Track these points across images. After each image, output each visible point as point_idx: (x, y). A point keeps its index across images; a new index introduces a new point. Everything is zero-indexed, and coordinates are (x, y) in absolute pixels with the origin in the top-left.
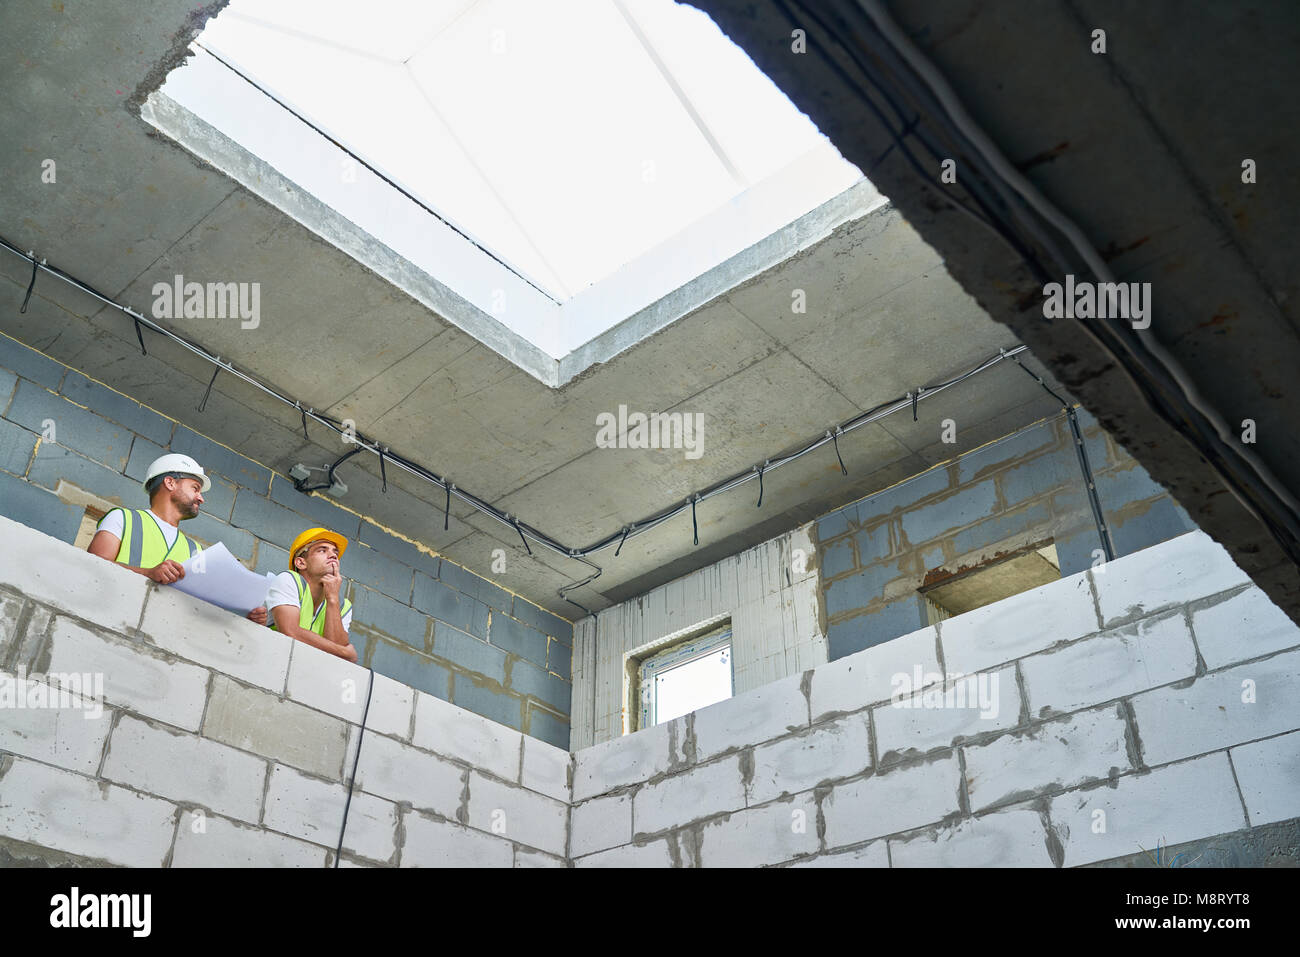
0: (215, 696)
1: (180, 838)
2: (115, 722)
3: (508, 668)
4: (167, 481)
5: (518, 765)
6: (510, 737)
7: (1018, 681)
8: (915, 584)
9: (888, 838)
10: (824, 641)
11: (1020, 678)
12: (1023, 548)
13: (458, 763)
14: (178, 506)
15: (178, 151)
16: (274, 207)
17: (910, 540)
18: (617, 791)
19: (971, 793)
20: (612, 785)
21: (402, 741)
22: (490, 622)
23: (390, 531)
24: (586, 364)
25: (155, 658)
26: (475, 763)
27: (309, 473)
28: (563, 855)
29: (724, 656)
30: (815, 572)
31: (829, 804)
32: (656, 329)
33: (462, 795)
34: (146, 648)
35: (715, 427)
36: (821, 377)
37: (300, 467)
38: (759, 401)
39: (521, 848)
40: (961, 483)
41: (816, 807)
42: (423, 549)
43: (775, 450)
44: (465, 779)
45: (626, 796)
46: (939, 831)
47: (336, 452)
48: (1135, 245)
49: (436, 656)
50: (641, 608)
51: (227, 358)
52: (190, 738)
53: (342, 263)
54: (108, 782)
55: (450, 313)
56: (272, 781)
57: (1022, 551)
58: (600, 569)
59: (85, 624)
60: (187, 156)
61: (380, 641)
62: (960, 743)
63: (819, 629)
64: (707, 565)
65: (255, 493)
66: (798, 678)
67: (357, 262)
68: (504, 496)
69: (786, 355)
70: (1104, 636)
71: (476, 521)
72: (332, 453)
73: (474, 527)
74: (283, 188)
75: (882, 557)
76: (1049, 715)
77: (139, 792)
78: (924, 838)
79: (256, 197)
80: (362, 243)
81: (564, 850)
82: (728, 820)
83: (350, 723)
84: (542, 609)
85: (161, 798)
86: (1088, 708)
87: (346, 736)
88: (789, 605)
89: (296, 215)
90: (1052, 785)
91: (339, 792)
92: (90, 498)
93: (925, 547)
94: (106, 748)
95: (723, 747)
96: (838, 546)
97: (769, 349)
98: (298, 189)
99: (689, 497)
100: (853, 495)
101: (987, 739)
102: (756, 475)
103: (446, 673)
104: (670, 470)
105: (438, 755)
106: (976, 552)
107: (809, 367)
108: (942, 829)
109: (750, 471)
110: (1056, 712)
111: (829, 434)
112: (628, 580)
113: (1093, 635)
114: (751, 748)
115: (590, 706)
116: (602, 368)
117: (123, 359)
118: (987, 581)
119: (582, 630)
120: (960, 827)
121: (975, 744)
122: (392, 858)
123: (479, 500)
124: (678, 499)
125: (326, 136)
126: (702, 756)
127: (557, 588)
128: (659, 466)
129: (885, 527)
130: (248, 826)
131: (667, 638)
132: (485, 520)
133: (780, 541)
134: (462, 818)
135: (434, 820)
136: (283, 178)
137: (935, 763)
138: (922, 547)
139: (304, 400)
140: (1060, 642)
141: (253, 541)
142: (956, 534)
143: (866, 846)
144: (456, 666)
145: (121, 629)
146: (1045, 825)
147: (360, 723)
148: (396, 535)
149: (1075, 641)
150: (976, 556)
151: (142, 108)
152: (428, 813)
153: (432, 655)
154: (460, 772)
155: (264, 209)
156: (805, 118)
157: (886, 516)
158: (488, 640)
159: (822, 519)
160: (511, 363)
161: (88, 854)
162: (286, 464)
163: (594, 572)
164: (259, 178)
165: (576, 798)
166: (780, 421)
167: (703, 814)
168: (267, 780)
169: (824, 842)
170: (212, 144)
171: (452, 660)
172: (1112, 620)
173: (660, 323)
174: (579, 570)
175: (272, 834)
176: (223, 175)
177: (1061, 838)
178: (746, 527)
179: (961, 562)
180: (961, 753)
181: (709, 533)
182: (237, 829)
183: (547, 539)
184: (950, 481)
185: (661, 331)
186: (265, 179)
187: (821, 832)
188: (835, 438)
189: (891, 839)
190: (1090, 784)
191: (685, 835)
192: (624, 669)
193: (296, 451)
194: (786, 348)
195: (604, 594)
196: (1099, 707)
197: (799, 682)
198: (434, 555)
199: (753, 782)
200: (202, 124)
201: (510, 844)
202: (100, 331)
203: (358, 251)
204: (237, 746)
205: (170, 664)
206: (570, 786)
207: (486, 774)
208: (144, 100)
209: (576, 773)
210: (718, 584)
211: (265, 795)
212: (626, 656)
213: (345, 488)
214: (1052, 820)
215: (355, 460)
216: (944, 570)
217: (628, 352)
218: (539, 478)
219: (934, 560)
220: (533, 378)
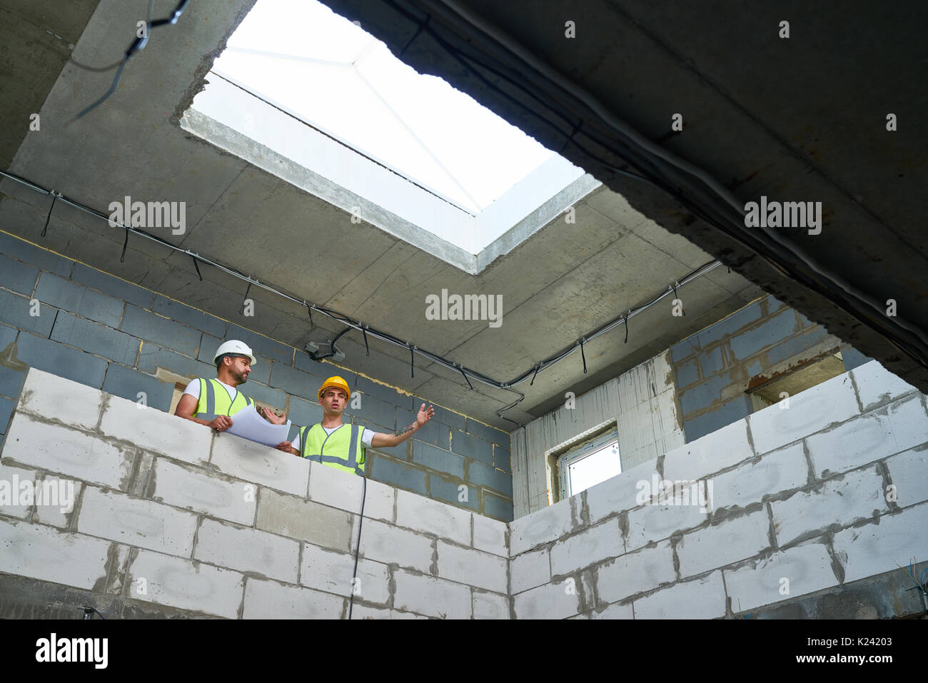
0: (262, 502)
1: (248, 596)
2: (200, 523)
3: (466, 467)
4: (225, 360)
5: (470, 535)
6: (464, 515)
7: (805, 453)
8: (742, 388)
9: (722, 569)
10: (682, 433)
11: (807, 451)
12: (817, 356)
13: (428, 535)
14: (233, 376)
15: (206, 146)
16: (272, 175)
17: (737, 357)
18: (539, 548)
19: (778, 534)
20: (535, 544)
21: (389, 523)
22: (451, 438)
23: (377, 381)
24: (495, 256)
25: (221, 480)
26: (440, 535)
27: (318, 347)
28: (506, 593)
29: (615, 448)
30: (672, 385)
31: (681, 547)
32: (539, 228)
33: (433, 556)
34: (215, 474)
35: (589, 290)
36: (659, 249)
37: (312, 344)
38: (618, 270)
39: (476, 590)
40: (770, 313)
41: (672, 550)
42: (400, 391)
43: (634, 302)
44: (434, 546)
45: (545, 551)
46: (757, 562)
47: (334, 331)
48: (749, 179)
49: (416, 464)
50: (555, 419)
51: (255, 277)
52: (248, 530)
53: (321, 206)
54: (199, 562)
55: (397, 232)
56: (304, 555)
57: (817, 358)
58: (523, 395)
59: (175, 461)
60: (213, 149)
61: (376, 456)
62: (768, 499)
63: (677, 425)
64: (597, 386)
65: (285, 364)
66: (654, 462)
67: (331, 205)
68: (450, 351)
69: (632, 237)
70: (864, 417)
71: (435, 369)
72: (332, 333)
73: (433, 374)
74: (278, 161)
75: (718, 370)
76: (829, 476)
77: (218, 567)
78: (747, 567)
79: (260, 169)
80: (333, 191)
81: (506, 589)
82: (613, 563)
83: (352, 513)
84: (487, 425)
85: (233, 570)
86: (856, 469)
87: (351, 522)
88: (656, 409)
89: (287, 178)
90: (833, 525)
91: (348, 559)
92: (178, 378)
93: (747, 361)
94: (195, 540)
95: (607, 513)
96: (687, 365)
97: (620, 234)
98: (287, 160)
99: (578, 340)
100: (695, 329)
101: (786, 495)
102: (623, 321)
103: (424, 475)
104: (562, 323)
105: (413, 531)
106: (783, 363)
107: (650, 243)
108: (759, 560)
109: (618, 319)
110: (833, 473)
111: (670, 287)
112: (543, 400)
113: (856, 417)
114: (625, 512)
115: (525, 490)
116: (505, 258)
117: (189, 284)
118: (801, 380)
119: (516, 437)
120: (771, 558)
121: (779, 499)
122: (388, 601)
123: (435, 356)
124: (570, 342)
125: (303, 122)
126: (594, 520)
127: (496, 410)
128: (554, 321)
129: (718, 349)
130: (291, 585)
131: (574, 439)
132: (440, 368)
133: (646, 365)
134: (434, 572)
135: (415, 574)
136: (276, 154)
137: (752, 514)
138: (745, 361)
139: (309, 299)
140: (833, 423)
141: (285, 396)
142: (768, 351)
143: (708, 575)
144: (429, 469)
145: (198, 463)
146: (830, 553)
147: (360, 513)
148: (381, 383)
149: (843, 422)
150: (785, 364)
151: (181, 121)
152: (411, 570)
153: (413, 463)
154: (430, 541)
155: (266, 177)
156: (516, 128)
157: (719, 341)
158: (451, 450)
159: (674, 347)
160: (442, 261)
161: (190, 608)
162: (302, 343)
163: (519, 397)
164: (261, 157)
165: (513, 554)
166: (634, 282)
167: (596, 559)
168: (300, 554)
169: (679, 574)
170: (228, 138)
171: (427, 465)
172: (869, 405)
173: (541, 224)
174: (508, 397)
175: (307, 590)
176: (237, 158)
177: (842, 562)
178: (621, 357)
179: (774, 370)
180: (769, 507)
181: (594, 364)
182: (284, 587)
183: (484, 378)
184: (762, 313)
185: (543, 229)
186: (265, 157)
187: (677, 567)
188: (675, 290)
189: (724, 569)
190: (860, 523)
191: (586, 574)
192: (547, 463)
193: (308, 334)
194: (631, 231)
195: (528, 412)
196: (863, 468)
197: (655, 464)
198: (408, 395)
199: (629, 535)
200: (220, 126)
201: (469, 587)
202: (172, 267)
203: (331, 197)
204: (279, 533)
205: (232, 483)
206: (508, 546)
207: (448, 541)
208: (182, 115)
209: (511, 537)
210: (606, 399)
211: (300, 565)
212: (547, 453)
213: (343, 355)
214: (834, 549)
215: (347, 336)
216: (762, 376)
217: (521, 246)
218: (472, 337)
219: (755, 370)
220: (459, 269)
